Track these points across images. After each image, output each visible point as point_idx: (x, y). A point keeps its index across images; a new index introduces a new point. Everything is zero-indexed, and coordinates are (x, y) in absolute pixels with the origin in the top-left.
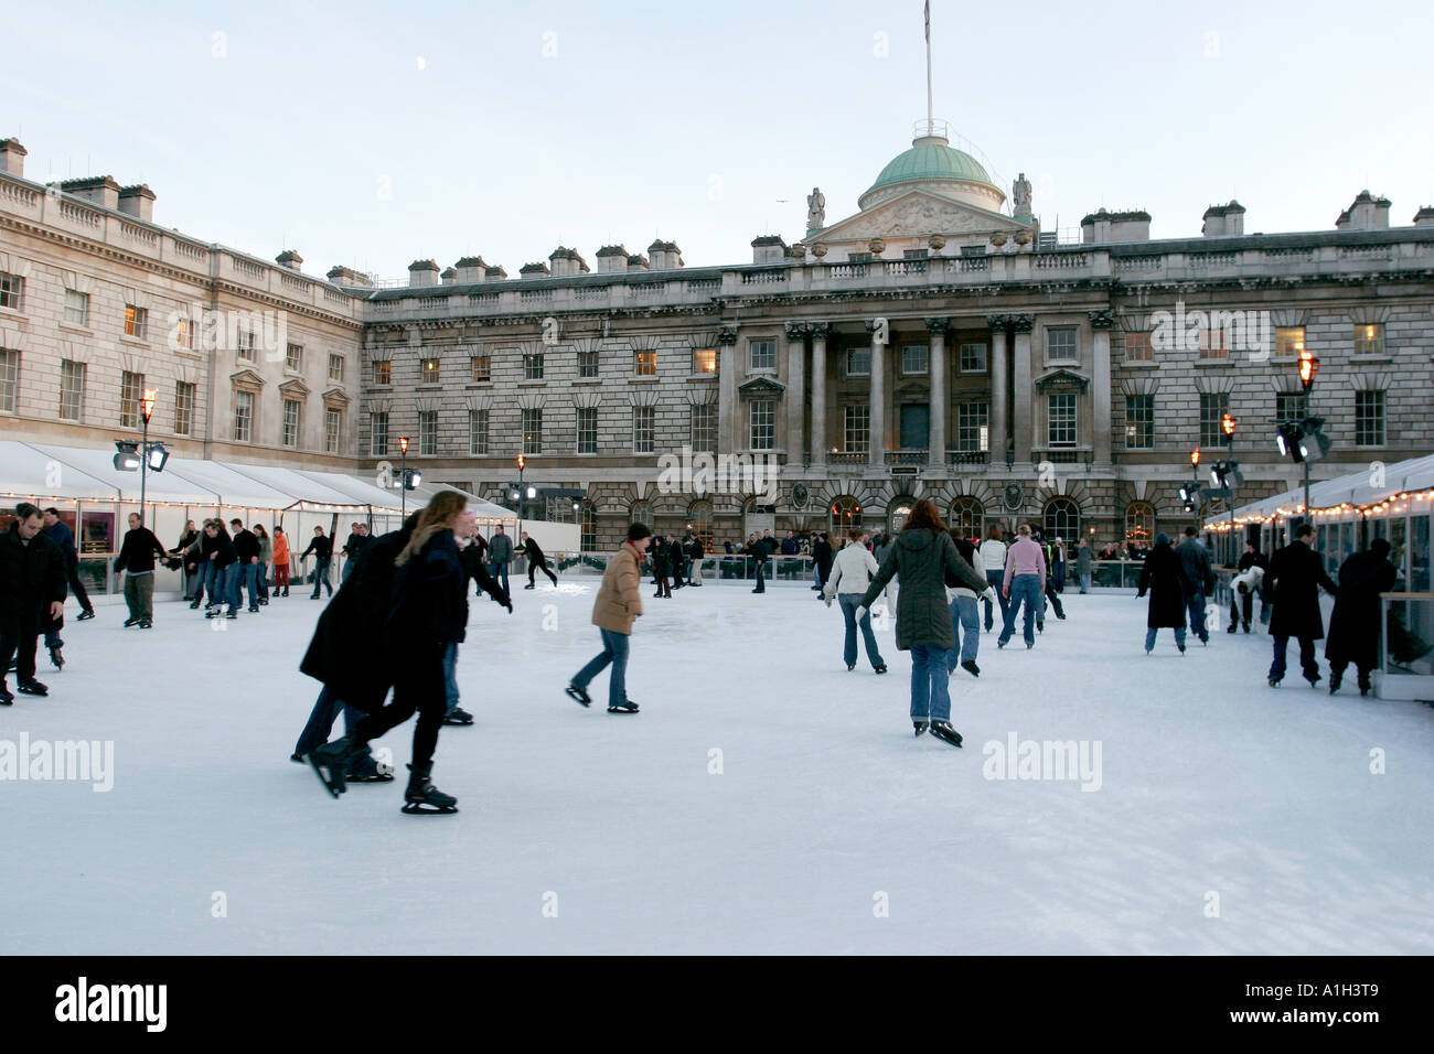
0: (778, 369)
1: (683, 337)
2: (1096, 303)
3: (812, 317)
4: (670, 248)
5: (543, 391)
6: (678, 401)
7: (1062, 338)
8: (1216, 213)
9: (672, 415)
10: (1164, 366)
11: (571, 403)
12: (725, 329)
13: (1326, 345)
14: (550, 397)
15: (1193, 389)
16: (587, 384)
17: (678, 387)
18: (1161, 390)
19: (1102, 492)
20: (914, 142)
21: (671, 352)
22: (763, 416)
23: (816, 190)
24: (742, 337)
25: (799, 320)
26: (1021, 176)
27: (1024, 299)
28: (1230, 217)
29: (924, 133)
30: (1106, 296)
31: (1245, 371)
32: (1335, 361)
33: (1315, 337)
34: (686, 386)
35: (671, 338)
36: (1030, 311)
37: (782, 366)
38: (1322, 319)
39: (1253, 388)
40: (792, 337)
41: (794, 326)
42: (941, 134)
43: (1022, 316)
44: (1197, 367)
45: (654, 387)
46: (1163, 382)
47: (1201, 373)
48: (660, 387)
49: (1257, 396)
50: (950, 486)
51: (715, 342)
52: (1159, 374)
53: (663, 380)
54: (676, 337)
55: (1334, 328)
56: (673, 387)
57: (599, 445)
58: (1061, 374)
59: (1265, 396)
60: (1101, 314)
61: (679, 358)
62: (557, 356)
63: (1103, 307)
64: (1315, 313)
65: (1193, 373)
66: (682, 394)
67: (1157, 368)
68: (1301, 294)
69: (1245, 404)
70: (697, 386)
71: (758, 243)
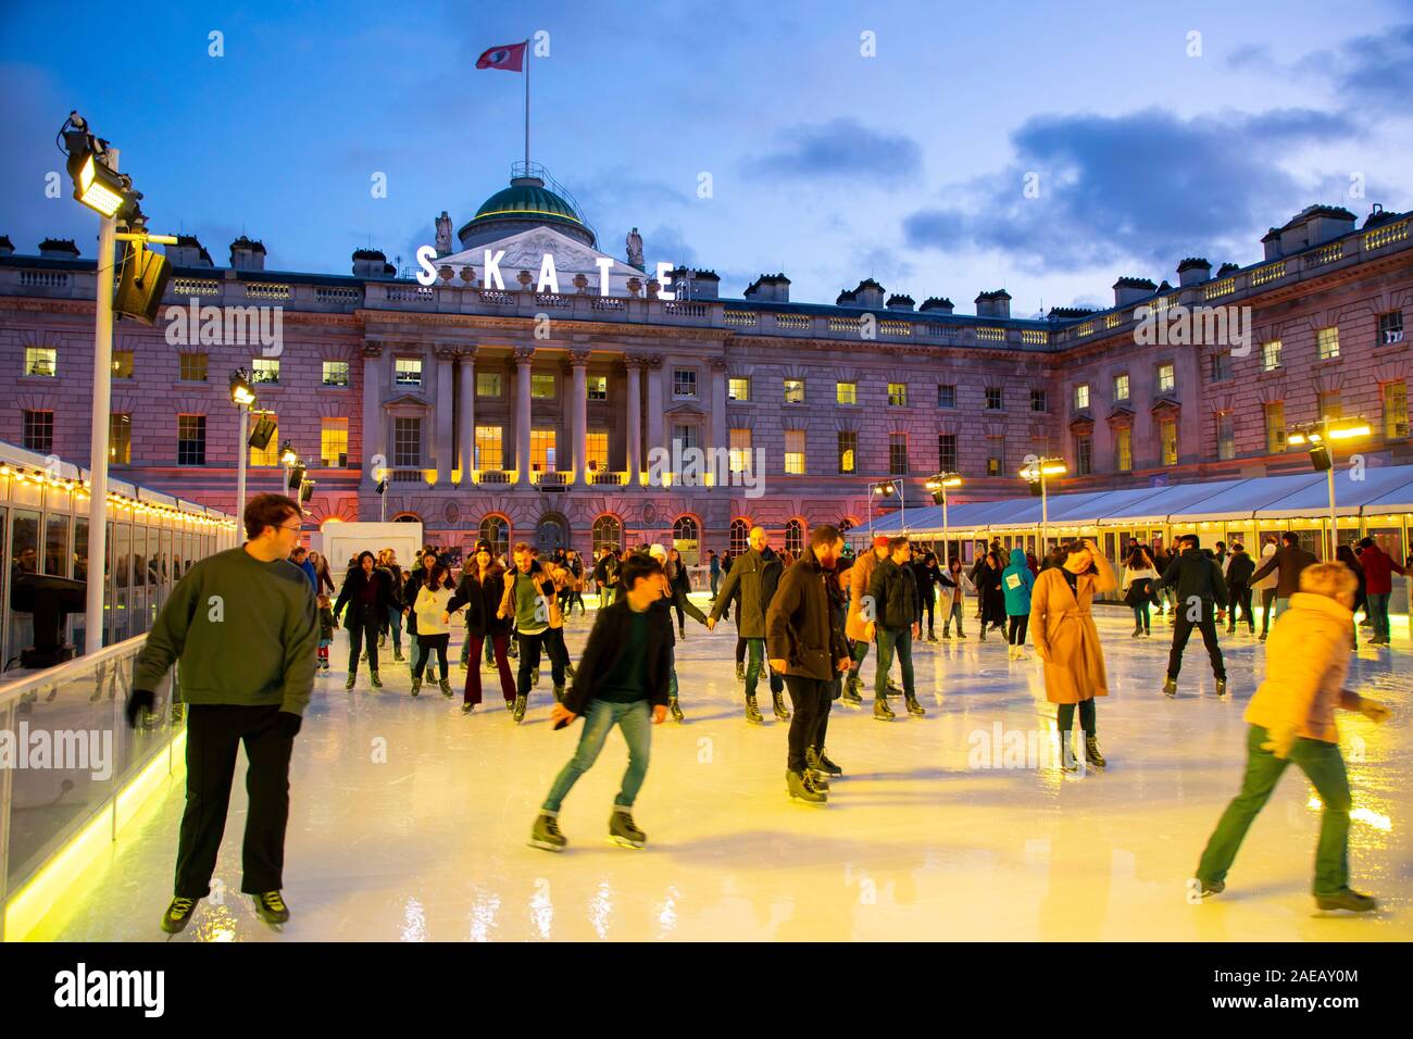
0: (425, 387)
1: (311, 347)
2: (714, 348)
3: (458, 337)
4: (258, 248)
5: (131, 393)
6: (307, 414)
7: (686, 377)
8: (765, 280)
9: (297, 428)
10: (759, 405)
11: (170, 410)
12: (371, 343)
13: (870, 397)
14: (140, 401)
15: (780, 426)
16: (193, 389)
17: (308, 399)
18: (757, 426)
19: (719, 510)
20: (512, 182)
21: (298, 361)
22: (408, 434)
23: (444, 213)
24: (386, 353)
25: (448, 340)
26: (635, 230)
27: (657, 341)
28: (779, 286)
29: (520, 174)
30: (721, 345)
31: (818, 414)
32: (877, 410)
33: (862, 390)
34: (316, 399)
35: (298, 346)
36: (660, 350)
37: (431, 385)
38: (869, 377)
39: (823, 427)
40: (439, 355)
41: (444, 346)
42: (536, 175)
43: (655, 355)
44: (783, 408)
45: (278, 398)
46: (759, 419)
47: (785, 413)
48: (285, 398)
49: (825, 433)
50: (595, 505)
51: (348, 355)
52: (757, 412)
53: (288, 390)
54: (305, 346)
55: (877, 384)
56: (301, 398)
57: (207, 458)
58: (687, 408)
59: (830, 434)
60: (718, 359)
61: (307, 368)
62: (152, 355)
63: (720, 353)
64: (864, 371)
65: (780, 413)
66: (312, 406)
67: (754, 407)
68: (855, 355)
69: (818, 440)
70: (329, 400)
71: (359, 255)
